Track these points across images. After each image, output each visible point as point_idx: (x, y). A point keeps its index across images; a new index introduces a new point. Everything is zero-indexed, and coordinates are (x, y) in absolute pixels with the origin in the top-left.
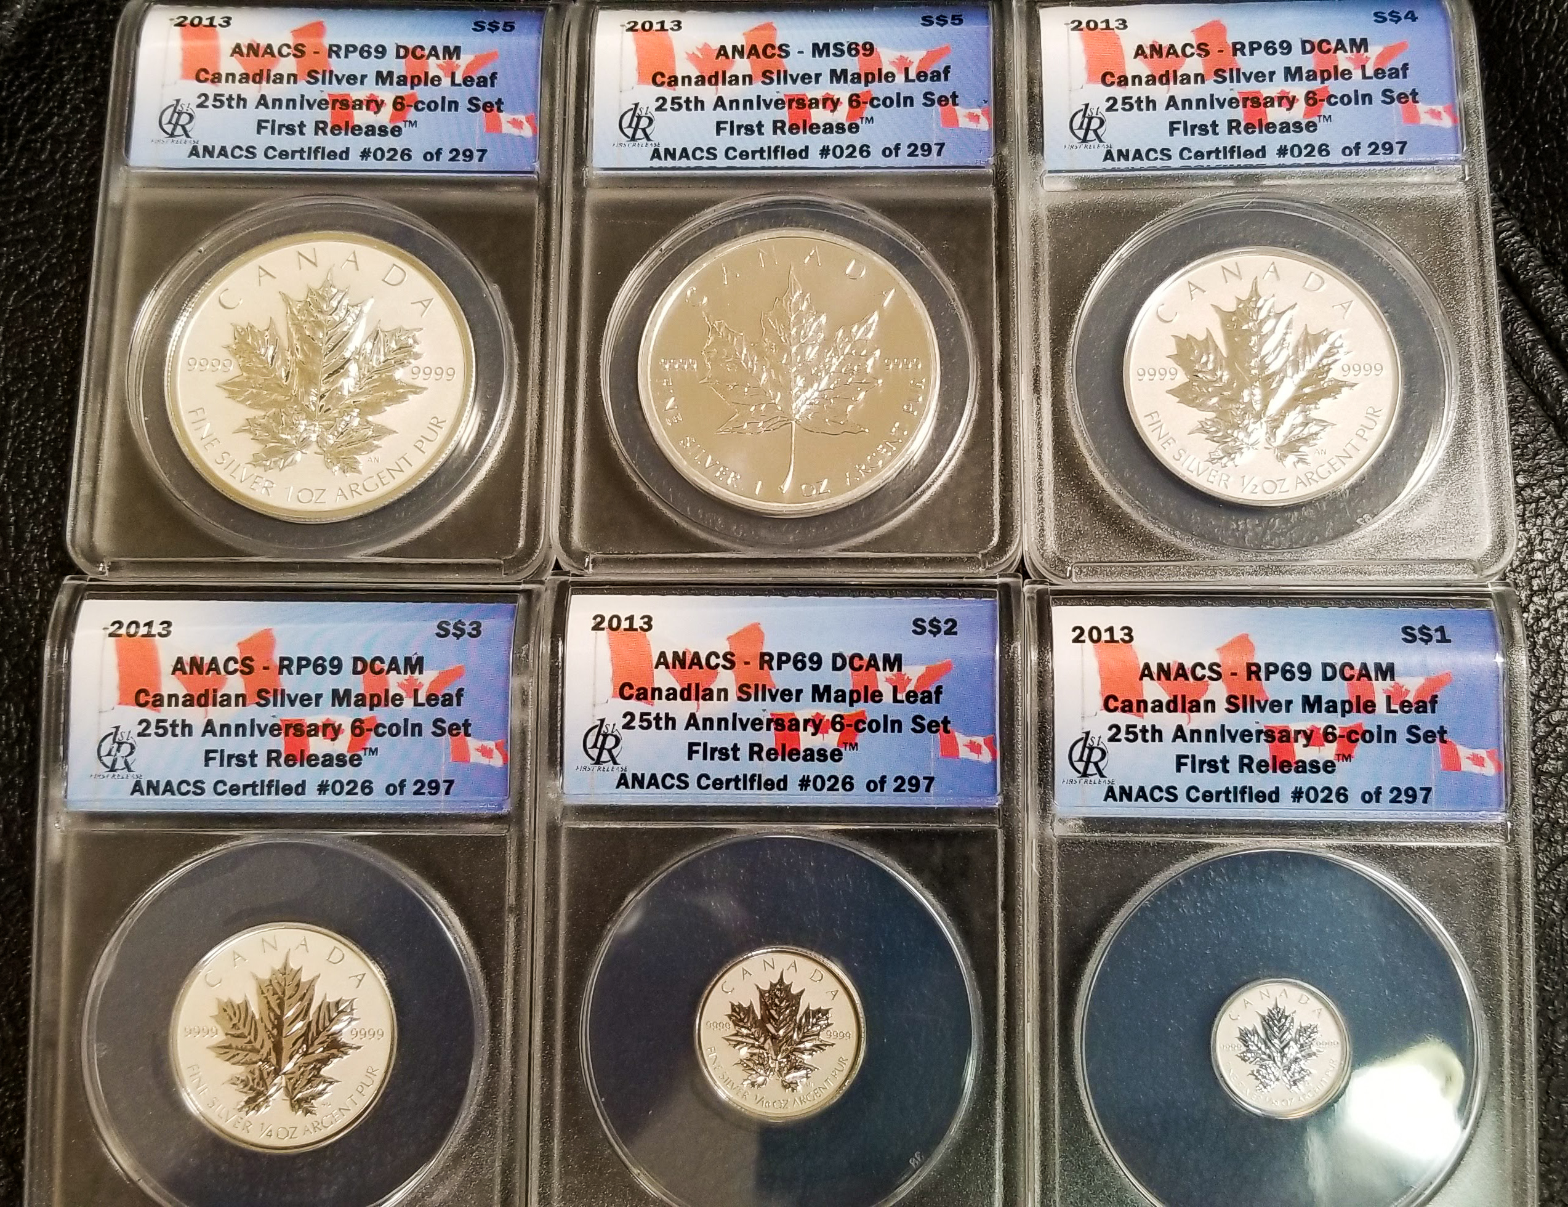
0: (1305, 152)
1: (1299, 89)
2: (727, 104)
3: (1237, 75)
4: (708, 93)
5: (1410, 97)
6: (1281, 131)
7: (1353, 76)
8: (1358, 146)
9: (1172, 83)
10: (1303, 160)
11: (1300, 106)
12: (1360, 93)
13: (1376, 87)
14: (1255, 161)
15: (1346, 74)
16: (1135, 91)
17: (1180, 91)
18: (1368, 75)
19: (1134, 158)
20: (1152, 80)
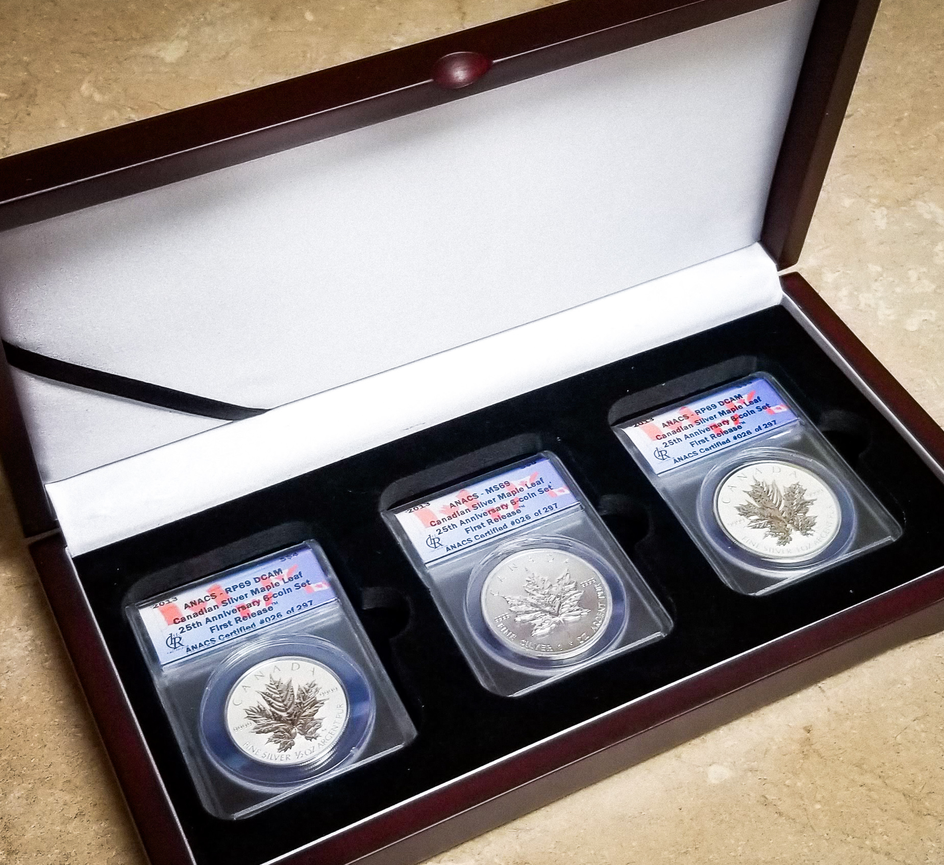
0: (271, 619)
1: (259, 597)
2: (465, 522)
3: (231, 600)
4: (455, 521)
5: (307, 584)
6: (258, 615)
7: (280, 584)
8: (292, 609)
9: (205, 613)
10: (272, 622)
11: (263, 603)
12: (285, 589)
13: (291, 585)
14: (252, 629)
15: (277, 584)
16: (189, 622)
17: (209, 615)
18: (286, 581)
19: (200, 647)
20: (196, 615)
